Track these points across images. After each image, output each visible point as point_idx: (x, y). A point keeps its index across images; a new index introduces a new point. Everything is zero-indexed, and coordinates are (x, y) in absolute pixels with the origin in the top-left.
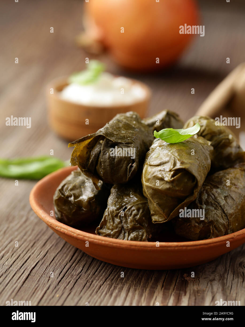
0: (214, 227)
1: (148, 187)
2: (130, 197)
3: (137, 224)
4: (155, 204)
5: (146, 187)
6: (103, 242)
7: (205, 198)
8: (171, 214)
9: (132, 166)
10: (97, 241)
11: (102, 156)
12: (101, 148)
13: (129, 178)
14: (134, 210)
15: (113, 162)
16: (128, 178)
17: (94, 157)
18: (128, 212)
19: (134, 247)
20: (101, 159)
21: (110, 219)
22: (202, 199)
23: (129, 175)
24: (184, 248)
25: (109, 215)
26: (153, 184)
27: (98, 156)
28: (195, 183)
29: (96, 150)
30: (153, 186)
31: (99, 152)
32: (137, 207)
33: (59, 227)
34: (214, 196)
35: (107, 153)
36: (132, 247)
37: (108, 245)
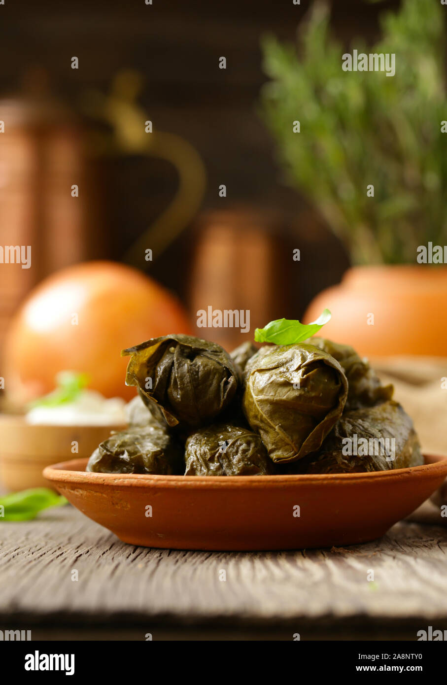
0: (372, 467)
1: (261, 402)
2: (229, 432)
3: (250, 464)
4: (277, 427)
5: (259, 403)
6: (204, 483)
7: (348, 429)
8: (304, 443)
9: (227, 383)
10: (192, 482)
11: (177, 369)
12: (173, 357)
13: (225, 401)
14: (241, 445)
15: (197, 376)
16: (222, 403)
17: (163, 373)
18: (231, 449)
19: (257, 484)
20: (175, 374)
21: (201, 466)
22: (345, 431)
23: (223, 397)
24: (338, 482)
25: (198, 459)
26: (270, 395)
27: (169, 370)
28: (339, 385)
29: (165, 362)
30: (272, 398)
31: (171, 364)
32: (245, 439)
33: (120, 479)
34: (363, 427)
35: (184, 364)
36: (254, 484)
37: (212, 485)
